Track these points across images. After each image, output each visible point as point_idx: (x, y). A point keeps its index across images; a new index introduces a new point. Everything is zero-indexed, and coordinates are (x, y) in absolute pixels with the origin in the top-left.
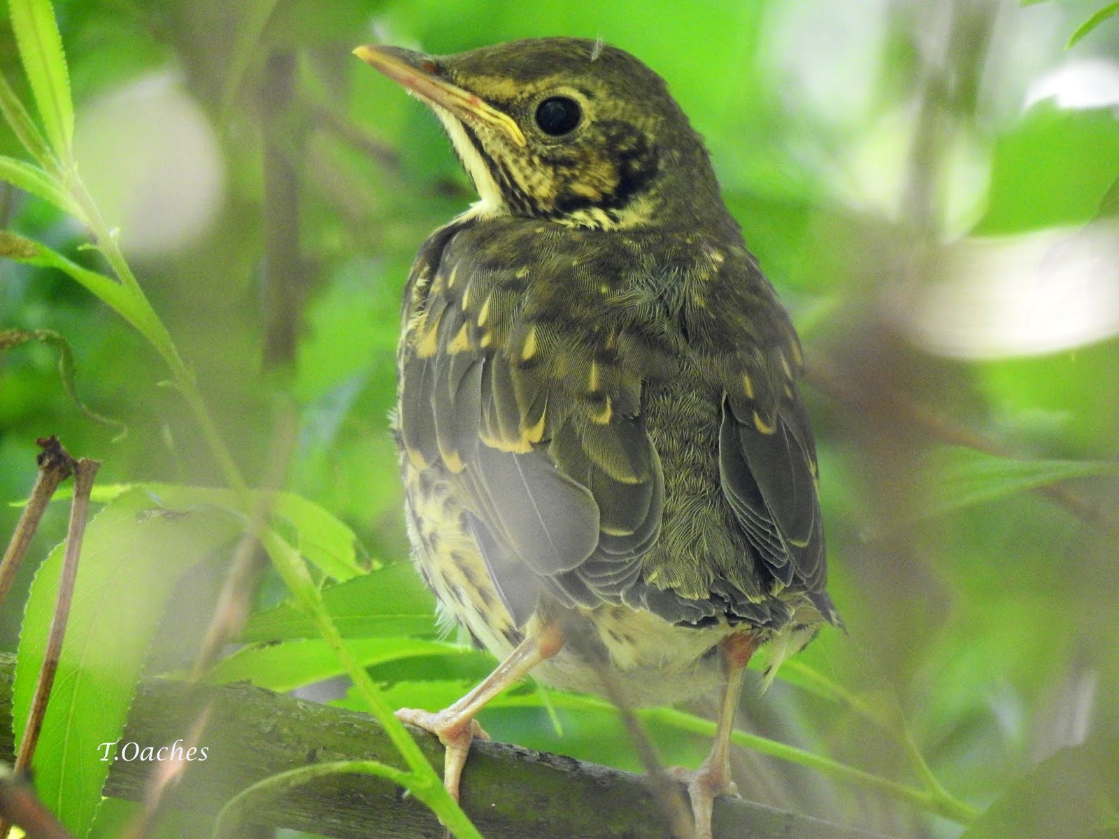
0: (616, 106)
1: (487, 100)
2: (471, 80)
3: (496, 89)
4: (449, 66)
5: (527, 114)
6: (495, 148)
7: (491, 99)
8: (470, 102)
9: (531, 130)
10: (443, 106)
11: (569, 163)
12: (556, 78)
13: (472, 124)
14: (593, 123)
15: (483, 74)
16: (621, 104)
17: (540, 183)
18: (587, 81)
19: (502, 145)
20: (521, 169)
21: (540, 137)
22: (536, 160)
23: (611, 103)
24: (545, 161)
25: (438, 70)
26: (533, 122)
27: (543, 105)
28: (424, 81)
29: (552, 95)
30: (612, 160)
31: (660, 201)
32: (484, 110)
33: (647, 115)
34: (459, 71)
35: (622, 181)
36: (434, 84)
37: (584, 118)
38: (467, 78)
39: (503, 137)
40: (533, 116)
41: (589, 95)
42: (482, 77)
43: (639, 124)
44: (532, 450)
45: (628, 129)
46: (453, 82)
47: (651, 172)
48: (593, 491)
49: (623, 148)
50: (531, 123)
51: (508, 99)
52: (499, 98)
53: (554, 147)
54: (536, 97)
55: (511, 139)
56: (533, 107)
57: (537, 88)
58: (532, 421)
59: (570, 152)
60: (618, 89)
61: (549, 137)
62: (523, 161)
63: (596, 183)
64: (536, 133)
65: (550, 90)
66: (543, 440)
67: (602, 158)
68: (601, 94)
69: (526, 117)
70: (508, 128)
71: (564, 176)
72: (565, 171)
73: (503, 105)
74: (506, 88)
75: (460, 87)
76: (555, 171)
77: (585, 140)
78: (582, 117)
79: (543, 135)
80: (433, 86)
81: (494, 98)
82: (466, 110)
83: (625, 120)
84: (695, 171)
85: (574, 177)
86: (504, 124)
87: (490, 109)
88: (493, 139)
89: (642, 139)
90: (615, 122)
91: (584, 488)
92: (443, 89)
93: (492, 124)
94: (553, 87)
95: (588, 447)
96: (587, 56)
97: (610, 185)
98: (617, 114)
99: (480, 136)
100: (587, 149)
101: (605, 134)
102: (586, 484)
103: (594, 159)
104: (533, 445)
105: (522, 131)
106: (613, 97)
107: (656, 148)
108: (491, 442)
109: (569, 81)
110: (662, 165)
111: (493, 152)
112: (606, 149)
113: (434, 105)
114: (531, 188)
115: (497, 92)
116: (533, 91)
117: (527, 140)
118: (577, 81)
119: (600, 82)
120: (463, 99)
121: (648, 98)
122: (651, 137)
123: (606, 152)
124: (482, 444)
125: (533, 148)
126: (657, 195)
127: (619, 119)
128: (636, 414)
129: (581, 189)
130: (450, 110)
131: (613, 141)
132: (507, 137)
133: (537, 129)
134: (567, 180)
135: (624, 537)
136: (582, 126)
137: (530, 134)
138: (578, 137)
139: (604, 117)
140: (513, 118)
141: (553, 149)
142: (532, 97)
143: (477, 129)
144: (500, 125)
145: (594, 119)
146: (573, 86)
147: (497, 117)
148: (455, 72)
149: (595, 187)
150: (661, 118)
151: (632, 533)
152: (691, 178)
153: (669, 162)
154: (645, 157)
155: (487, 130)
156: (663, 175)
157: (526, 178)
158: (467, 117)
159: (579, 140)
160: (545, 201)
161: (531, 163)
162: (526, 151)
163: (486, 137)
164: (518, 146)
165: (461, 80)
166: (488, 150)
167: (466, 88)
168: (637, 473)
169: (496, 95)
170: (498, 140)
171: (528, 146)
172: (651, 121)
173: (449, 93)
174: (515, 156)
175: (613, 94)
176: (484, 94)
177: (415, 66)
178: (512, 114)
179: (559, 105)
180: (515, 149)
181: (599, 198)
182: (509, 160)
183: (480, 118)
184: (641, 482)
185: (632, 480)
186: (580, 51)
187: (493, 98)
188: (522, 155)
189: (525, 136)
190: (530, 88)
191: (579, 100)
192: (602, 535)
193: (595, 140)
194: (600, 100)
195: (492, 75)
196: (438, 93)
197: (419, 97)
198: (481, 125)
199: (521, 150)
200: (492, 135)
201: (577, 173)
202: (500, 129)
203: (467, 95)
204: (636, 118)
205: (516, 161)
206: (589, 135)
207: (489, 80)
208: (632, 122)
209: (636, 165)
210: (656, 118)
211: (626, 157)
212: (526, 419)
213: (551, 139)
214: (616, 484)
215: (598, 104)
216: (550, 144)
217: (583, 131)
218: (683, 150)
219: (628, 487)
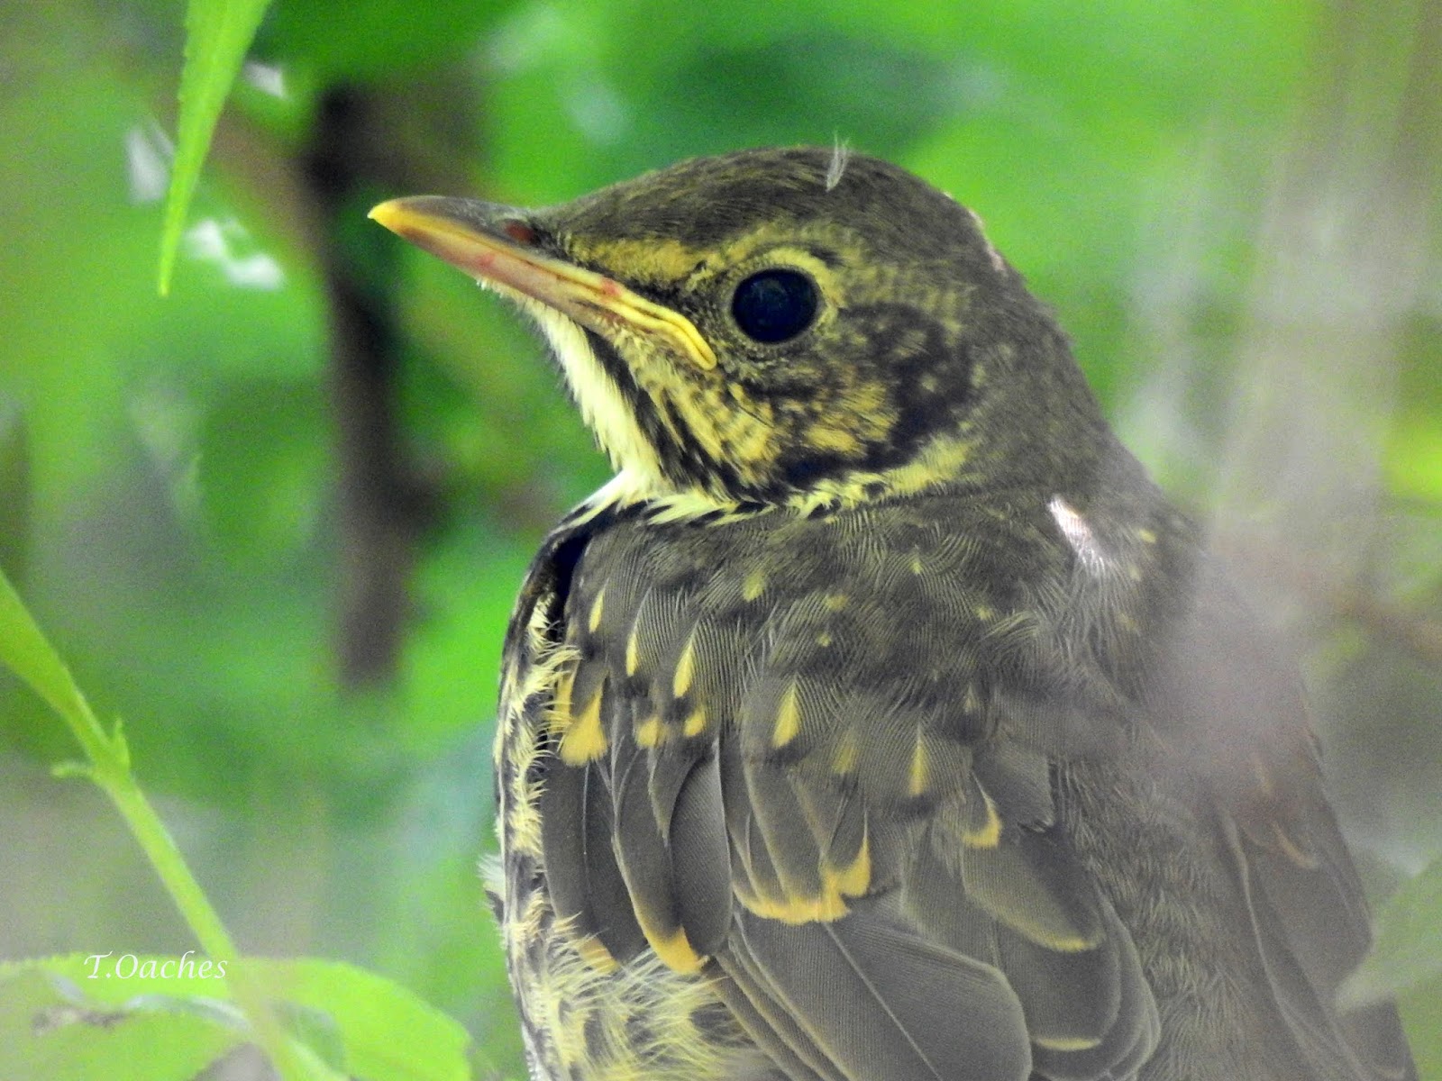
0: (881, 277)
1: (635, 286)
2: (601, 250)
3: (649, 263)
4: (555, 226)
5: (714, 306)
6: (653, 374)
7: (642, 283)
8: (603, 292)
9: (727, 337)
10: (549, 303)
11: (803, 392)
12: (762, 232)
13: (608, 332)
14: (841, 311)
15: (622, 236)
16: (891, 271)
17: (747, 432)
18: (821, 232)
19: (669, 367)
20: (708, 412)
21: (743, 347)
22: (737, 391)
23: (871, 273)
24: (755, 391)
25: (535, 236)
26: (729, 321)
27: (745, 287)
28: (509, 258)
29: (760, 268)
30: (882, 377)
31: (978, 440)
32: (630, 305)
33: (944, 287)
34: (575, 233)
35: (902, 415)
36: (530, 263)
37: (825, 305)
38: (592, 248)
39: (670, 354)
40: (726, 309)
41: (828, 257)
42: (622, 242)
43: (928, 306)
44: (849, 911)
45: (908, 317)
46: (565, 257)
47: (959, 392)
48: (1005, 969)
49: (902, 353)
50: (724, 323)
51: (674, 282)
52: (658, 279)
53: (769, 363)
54: (730, 275)
55: (686, 355)
56: (727, 295)
57: (727, 258)
58: (844, 859)
59: (803, 371)
60: (883, 242)
61: (762, 345)
62: (712, 397)
63: (855, 424)
64: (735, 341)
65: (757, 259)
66: (874, 891)
67: (863, 376)
68: (851, 256)
69: (713, 311)
70: (680, 335)
71: (793, 414)
72: (795, 406)
73: (661, 292)
74: (668, 259)
75: (580, 264)
76: (775, 408)
77: (829, 345)
78: (819, 303)
79: (749, 344)
80: (527, 267)
81: (648, 279)
82: (596, 308)
83: (902, 300)
84: (1047, 378)
85: (814, 416)
86: (669, 327)
87: (643, 303)
88: (651, 357)
89: (935, 333)
90: (881, 308)
91: (985, 966)
92: (548, 272)
93: (648, 331)
94: (759, 251)
95: (979, 894)
96: (819, 181)
97: (881, 425)
98: (884, 294)
99: (626, 354)
100: (833, 362)
101: (865, 330)
102: (991, 962)
103: (848, 378)
104: (847, 900)
105: (707, 341)
106: (874, 261)
107: (963, 347)
108: (764, 908)
109: (789, 235)
110: (978, 376)
111: (652, 383)
112: (869, 357)
113: (530, 301)
114: (726, 445)
115: (651, 270)
116: (721, 265)
117: (718, 355)
118: (804, 234)
119: (848, 233)
120: (589, 287)
121: (943, 253)
122: (953, 327)
123: (870, 365)
124: (747, 915)
125: (729, 370)
126: (973, 432)
127: (889, 299)
128: (1049, 822)
129: (827, 437)
130: (560, 309)
131: (881, 345)
132: (679, 352)
133: (737, 333)
134: (799, 425)
135: (1088, 1051)
136: (822, 319)
137: (722, 344)
138: (816, 340)
139: (861, 299)
140: (688, 316)
141: (770, 368)
142: (721, 277)
143: (618, 341)
144: (663, 331)
145: (843, 304)
146: (797, 244)
147: (656, 317)
148: (569, 237)
149: (854, 432)
150: (971, 288)
151: (1098, 1042)
152: (1037, 391)
153: (994, 368)
154: (943, 367)
155: (637, 341)
156: (982, 392)
157: (716, 426)
158: (598, 322)
159: (819, 347)
160: (754, 466)
161: (727, 398)
162: (718, 377)
163: (637, 356)
164: (701, 368)
165: (581, 252)
166: (641, 381)
167: (592, 267)
168: (1083, 929)
169: (651, 275)
170: (660, 359)
171: (720, 366)
172: (951, 297)
173: (560, 278)
174: (695, 387)
175: (874, 255)
176: (628, 276)
177: (490, 232)
178: (685, 308)
179: (774, 284)
180: (694, 374)
181: (862, 452)
182: (683, 396)
183: (622, 321)
184: (1092, 945)
185: (1075, 944)
186: (805, 174)
187: (646, 280)
188: (710, 384)
189: (712, 346)
190: (714, 260)
191: (814, 272)
192: (1039, 1054)
193: (847, 344)
194: (850, 268)
195: (639, 237)
196: (537, 279)
197: (502, 289)
198: (624, 333)
199: (707, 376)
200: (647, 351)
201: (818, 407)
202: (665, 338)
203: (594, 279)
204: (922, 295)
205: (697, 397)
206: (835, 336)
207: (635, 246)
208: (914, 302)
209: (929, 384)
210: (959, 289)
211: (908, 371)
212: (831, 852)
213: (765, 350)
214: (1046, 955)
215: (848, 276)
216: (763, 360)
217: (825, 329)
218: (1022, 343)
219: (1069, 959)
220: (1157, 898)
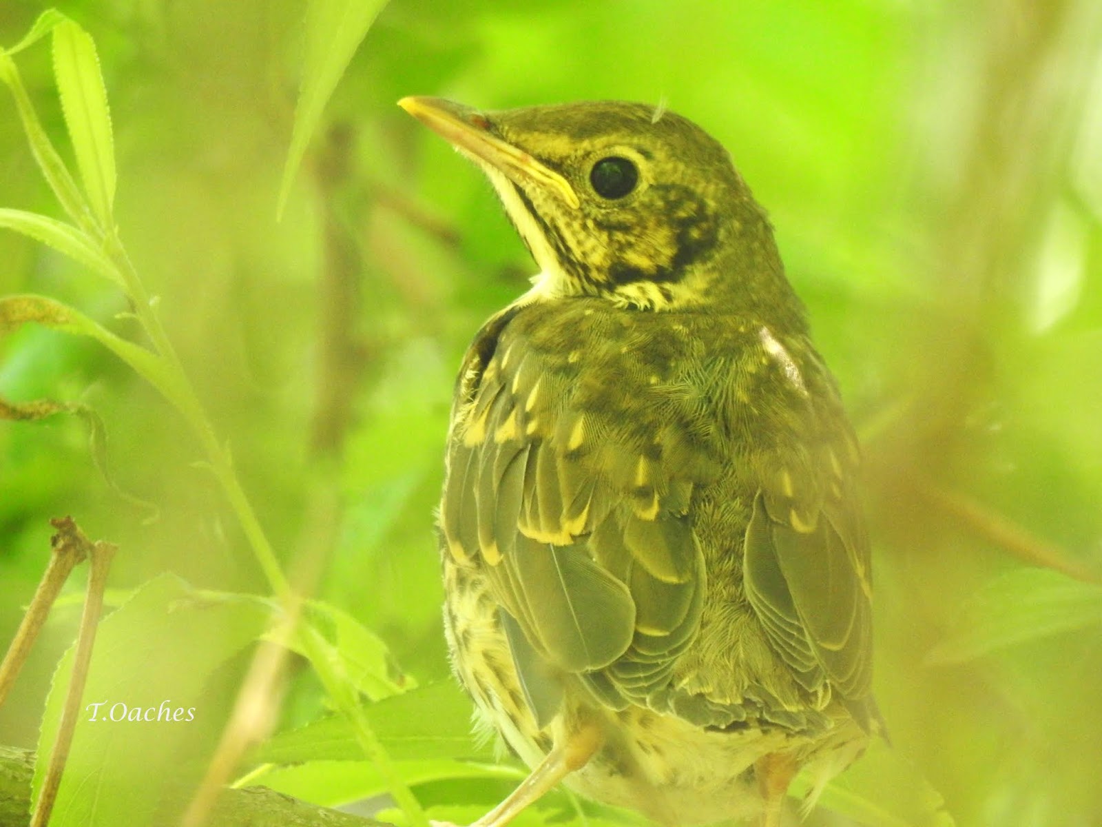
0: (675, 170)
1: (540, 159)
2: (523, 137)
3: (549, 146)
4: (499, 120)
5: (581, 175)
6: (547, 209)
7: (543, 158)
8: (521, 160)
9: (585, 192)
10: (493, 164)
11: (625, 228)
12: (613, 138)
13: (522, 184)
14: (651, 186)
15: (536, 130)
16: (681, 167)
17: (594, 249)
18: (645, 141)
19: (554, 207)
20: (574, 233)
21: (594, 200)
22: (590, 224)
23: (669, 166)
24: (600, 225)
25: (487, 125)
26: (588, 183)
27: (598, 166)
28: (474, 136)
29: (608, 155)
30: (671, 227)
32: (536, 169)
33: (708, 181)
34: (510, 126)
35: (680, 250)
36: (483, 140)
37: (642, 181)
38: (519, 135)
39: (555, 199)
40: (587, 177)
41: (647, 155)
42: (536, 134)
43: (699, 189)
44: (572, 542)
45: (688, 194)
46: (503, 139)
47: (709, 243)
48: (630, 587)
49: (682, 214)
50: (585, 184)
51: (561, 158)
52: (552, 155)
53: (608, 211)
54: (591, 156)
55: (563, 201)
56: (588, 167)
57: (593, 146)
58: (575, 513)
59: (626, 217)
60: (679, 152)
61: (604, 200)
62: (576, 225)
63: (652, 252)
64: (589, 195)
65: (607, 150)
66: (584, 533)
67: (659, 224)
68: (660, 155)
69: (579, 176)
70: (562, 190)
71: (619, 242)
72: (619, 236)
73: (556, 165)
74: (560, 146)
75: (511, 143)
76: (610, 236)
77: (643, 205)
78: (639, 180)
79: (598, 198)
80: (482, 142)
81: (547, 156)
82: (517, 169)
83: (685, 184)
84: (756, 245)
85: (630, 245)
86: (556, 184)
87: (542, 168)
88: (545, 200)
89: (702, 207)
90: (673, 186)
91: (620, 583)
92: (493, 146)
93: (544, 184)
94: (609, 146)
95: (629, 542)
96: (648, 119)
97: (667, 253)
98: (676, 178)
99: (531, 196)
100: (645, 214)
101: (664, 198)
102: (624, 580)
103: (651, 224)
104: (573, 537)
105: (576, 193)
106: (673, 159)
107: (716, 216)
108: (529, 532)
109: (627, 140)
110: (722, 234)
111: (546, 214)
112: (664, 215)
113: (483, 163)
114: (584, 254)
115: (549, 150)
116: (589, 148)
117: (581, 203)
118: (635, 140)
119: (659, 143)
120: (514, 157)
121: (710, 164)
122: (712, 204)
123: (664, 218)
124: (520, 535)
125: (587, 211)
126: (714, 269)
127: (678, 182)
128: (684, 513)
129: (635, 259)
130: (499, 169)
131: (672, 206)
132: (559, 197)
133: (591, 191)
134: (622, 247)
135: (661, 637)
136: (639, 189)
137: (584, 196)
138: (635, 201)
139: (663, 180)
140: (566, 178)
141: (608, 213)
142: (587, 154)
143: (528, 189)
144: (552, 185)
145: (652, 182)
146: (630, 145)
147: (548, 177)
148: (506, 128)
149: (650, 257)
150: (723, 186)
151: (667, 634)
152: (751, 252)
153: (729, 232)
154: (704, 225)
155: (538, 190)
156: (721, 245)
157: (579, 243)
158: (517, 176)
159: (636, 204)
160: (599, 269)
161: (584, 227)
162: (580, 214)
163: (538, 199)
164: (570, 208)
165: (512, 137)
166: (540, 212)
167: (517, 145)
168: (679, 573)
169: (549, 153)
170: (550, 201)
171: (581, 209)
172: (712, 188)
173: (499, 150)
174: (568, 220)
175: (673, 155)
176: (537, 151)
177: (464, 120)
178: (565, 174)
179: (616, 168)
180: (567, 212)
181: (653, 271)
182: (561, 222)
183: (531, 177)
184: (682, 582)
185: (673, 580)
186: (641, 114)
187: (545, 156)
188: (575, 218)
189: (579, 198)
190: (586, 144)
191: (637, 161)
192: (637, 635)
193: (652, 205)
194: (659, 162)
195: (546, 132)
196: (486, 149)
197: (467, 154)
198: (532, 185)
199: (574, 213)
200: (544, 196)
201: (632, 239)
202: (553, 189)
203: (518, 152)
204: (697, 183)
205: (568, 225)
206: (646, 199)
207: (543, 137)
208: (692, 187)
209: (695, 234)
210: (717, 185)
211: (685, 224)
212: (569, 510)
213: (606, 203)
214: (653, 581)
215: (656, 166)
216: (605, 208)
217: (641, 195)
218: (745, 222)
219: (667, 586)
220: (730, 559)
